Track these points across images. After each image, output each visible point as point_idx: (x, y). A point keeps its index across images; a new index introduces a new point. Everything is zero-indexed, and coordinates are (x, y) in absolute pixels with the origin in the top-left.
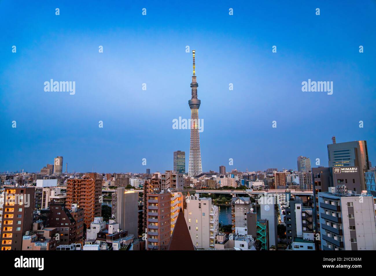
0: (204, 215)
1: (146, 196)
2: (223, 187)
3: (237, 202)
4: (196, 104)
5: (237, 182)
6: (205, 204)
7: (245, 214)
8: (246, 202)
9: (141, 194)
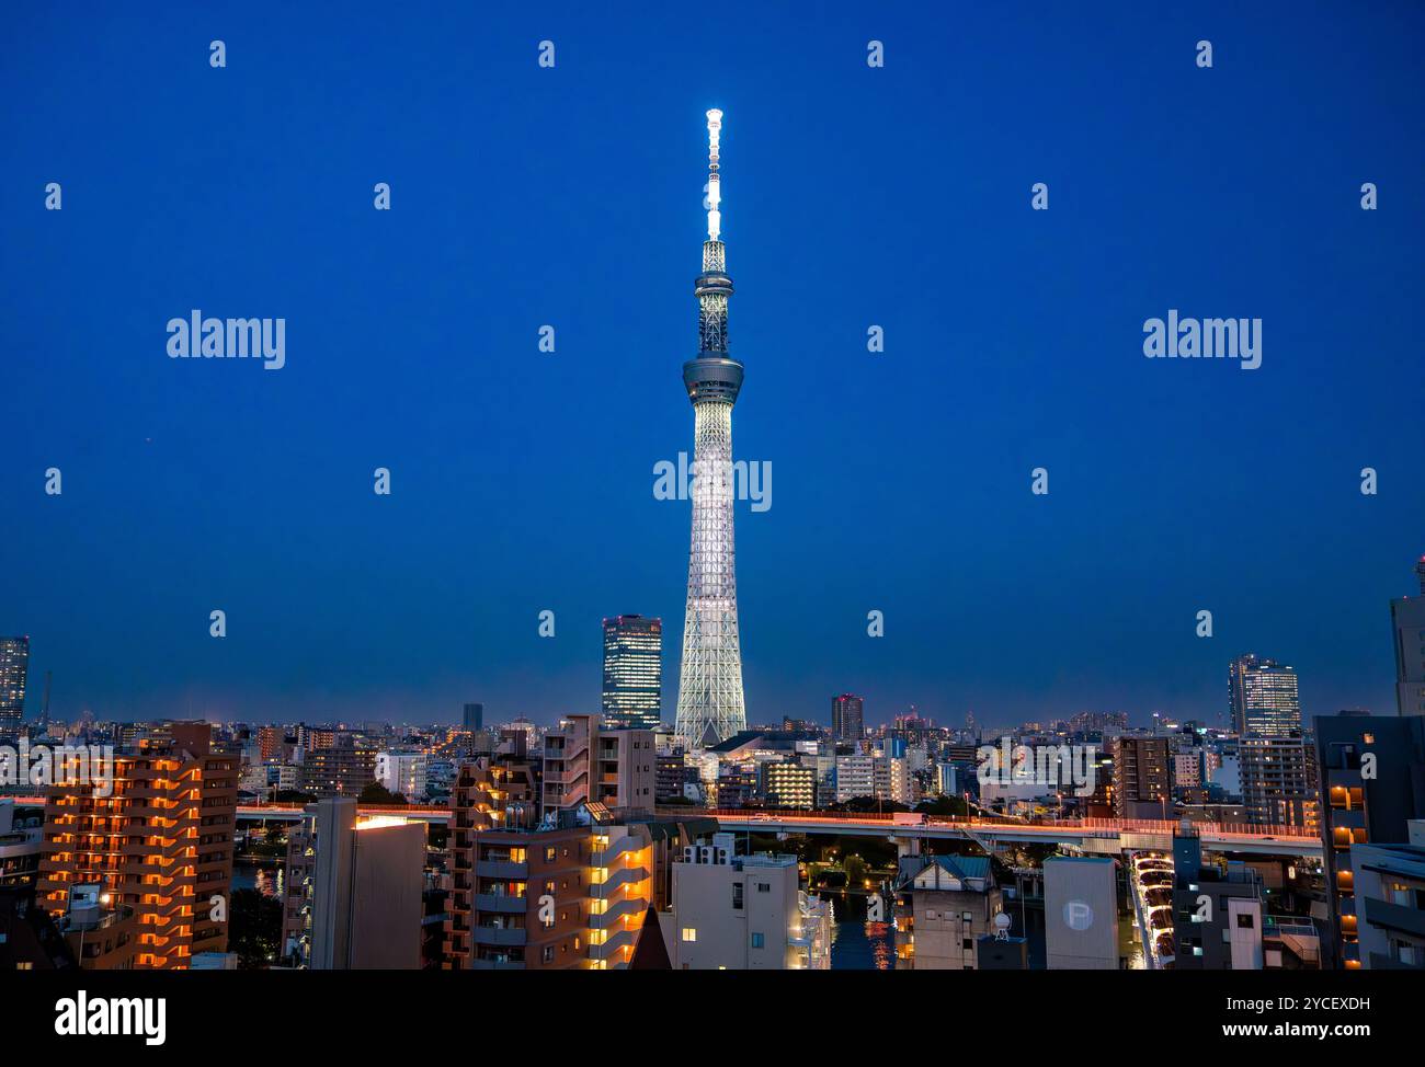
0: (758, 947)
1: (462, 842)
2: (848, 802)
3: (927, 878)
4: (722, 384)
5: (921, 778)
6: (764, 888)
7: (967, 944)
8: (971, 883)
9: (437, 833)
